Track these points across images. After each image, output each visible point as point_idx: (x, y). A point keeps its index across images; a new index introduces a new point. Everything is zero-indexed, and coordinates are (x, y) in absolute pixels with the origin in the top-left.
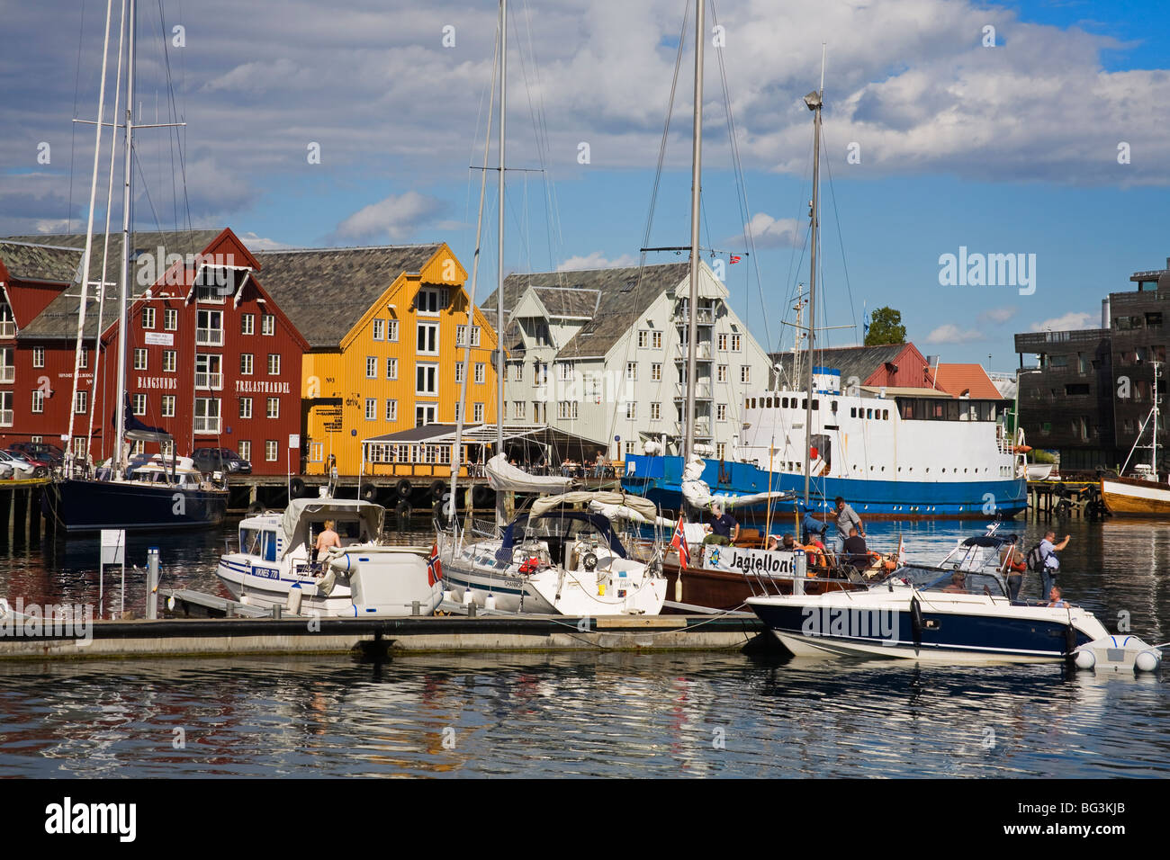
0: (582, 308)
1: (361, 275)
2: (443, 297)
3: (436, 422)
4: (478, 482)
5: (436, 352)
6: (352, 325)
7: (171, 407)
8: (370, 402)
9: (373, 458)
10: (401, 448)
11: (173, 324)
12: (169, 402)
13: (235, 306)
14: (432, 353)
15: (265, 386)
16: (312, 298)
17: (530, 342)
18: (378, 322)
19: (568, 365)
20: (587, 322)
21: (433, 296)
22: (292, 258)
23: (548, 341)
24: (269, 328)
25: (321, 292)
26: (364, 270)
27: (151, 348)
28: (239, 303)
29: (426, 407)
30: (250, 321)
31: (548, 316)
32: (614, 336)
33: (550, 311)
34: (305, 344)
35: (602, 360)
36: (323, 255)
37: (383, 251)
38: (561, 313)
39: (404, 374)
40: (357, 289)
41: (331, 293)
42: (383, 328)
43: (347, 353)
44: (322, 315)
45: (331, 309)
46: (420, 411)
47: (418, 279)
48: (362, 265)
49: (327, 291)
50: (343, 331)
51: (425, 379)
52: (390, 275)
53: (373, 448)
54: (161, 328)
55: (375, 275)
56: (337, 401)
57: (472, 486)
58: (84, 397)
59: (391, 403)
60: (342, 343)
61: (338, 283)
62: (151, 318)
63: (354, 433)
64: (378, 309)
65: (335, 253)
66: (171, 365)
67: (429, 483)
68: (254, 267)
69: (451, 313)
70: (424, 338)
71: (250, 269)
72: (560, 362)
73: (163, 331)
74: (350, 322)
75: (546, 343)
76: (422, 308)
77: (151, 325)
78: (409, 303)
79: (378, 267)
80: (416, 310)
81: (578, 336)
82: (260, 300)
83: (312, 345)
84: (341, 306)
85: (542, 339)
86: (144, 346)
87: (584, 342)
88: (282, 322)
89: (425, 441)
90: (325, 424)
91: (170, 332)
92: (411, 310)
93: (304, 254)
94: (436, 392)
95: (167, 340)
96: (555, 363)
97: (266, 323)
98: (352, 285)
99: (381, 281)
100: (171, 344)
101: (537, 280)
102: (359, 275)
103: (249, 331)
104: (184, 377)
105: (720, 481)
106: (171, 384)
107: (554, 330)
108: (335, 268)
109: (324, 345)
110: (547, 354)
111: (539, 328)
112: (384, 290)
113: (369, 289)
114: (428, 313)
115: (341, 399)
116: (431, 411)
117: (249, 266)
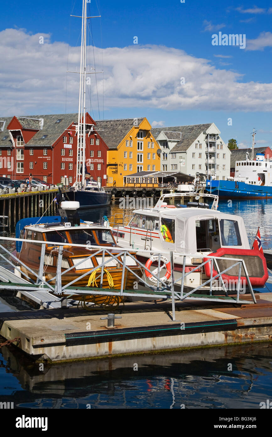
0: (177, 137)
1: (120, 127)
2: (144, 133)
3: (142, 171)
4: (164, 189)
5: (142, 150)
6: (120, 142)
7: (71, 167)
8: (125, 165)
9: (128, 182)
10: (136, 179)
11: (71, 142)
12: (71, 165)
13: (89, 136)
14: (141, 150)
15: (97, 160)
16: (106, 134)
17: (161, 147)
18: (127, 141)
19: (174, 154)
20: (178, 141)
21: (141, 133)
22: (97, 123)
23: (167, 147)
24: (98, 143)
25: (108, 132)
26: (121, 126)
27: (66, 149)
28: (90, 135)
29: (140, 166)
30: (93, 141)
31: (168, 140)
32: (188, 145)
33: (168, 138)
34: (108, 148)
35: (186, 152)
36: (107, 122)
37: (126, 120)
38: (171, 139)
39: (134, 156)
40: (120, 131)
41: (112, 132)
42: (128, 143)
43: (119, 150)
44: (110, 139)
45: (112, 137)
46: (138, 167)
47: (138, 128)
48: (120, 124)
49: (110, 132)
50: (117, 144)
51: (139, 158)
52: (130, 127)
53: (128, 179)
54: (68, 143)
55: (125, 127)
56: (116, 165)
57: (162, 190)
58: (46, 164)
59: (130, 165)
60: (118, 147)
61: (113, 130)
62: (65, 140)
63: (121, 174)
64: (127, 137)
65: (111, 121)
66: (71, 154)
67: (151, 189)
68: (94, 124)
69: (146, 138)
70: (139, 146)
71: (93, 125)
72: (171, 153)
73: (69, 144)
74: (119, 141)
75: (167, 148)
76: (139, 137)
77: (65, 142)
78: (135, 135)
79: (125, 125)
80: (137, 137)
81: (176, 146)
82: (95, 134)
83: (109, 148)
84: (115, 136)
85: (165, 147)
86: (64, 148)
87: (178, 147)
88: (101, 141)
89: (143, 176)
90: (112, 172)
91: (71, 144)
92: (136, 138)
93: (101, 121)
94: (142, 162)
95: (70, 146)
96: (170, 153)
97: (97, 141)
98: (118, 130)
99: (127, 129)
100: (71, 148)
101: (165, 129)
102: (119, 127)
103: (92, 144)
104: (75, 157)
105: (236, 188)
106: (71, 160)
107: (169, 144)
108: (111, 125)
109: (112, 148)
110: (167, 151)
111: (165, 143)
112: (128, 131)
113: (123, 131)
114: (140, 138)
115: (117, 164)
116: (141, 167)
117: (93, 124)
